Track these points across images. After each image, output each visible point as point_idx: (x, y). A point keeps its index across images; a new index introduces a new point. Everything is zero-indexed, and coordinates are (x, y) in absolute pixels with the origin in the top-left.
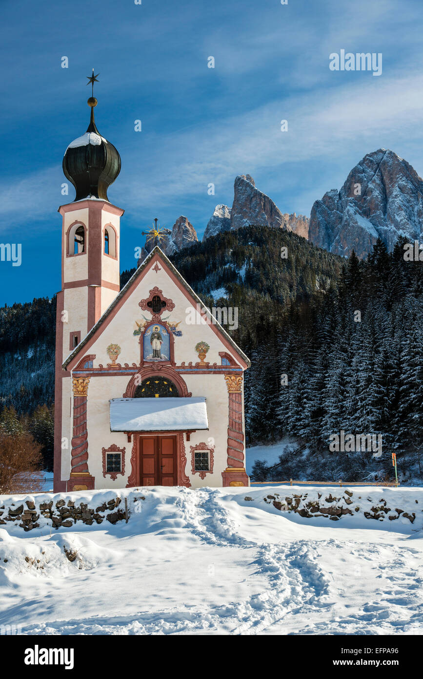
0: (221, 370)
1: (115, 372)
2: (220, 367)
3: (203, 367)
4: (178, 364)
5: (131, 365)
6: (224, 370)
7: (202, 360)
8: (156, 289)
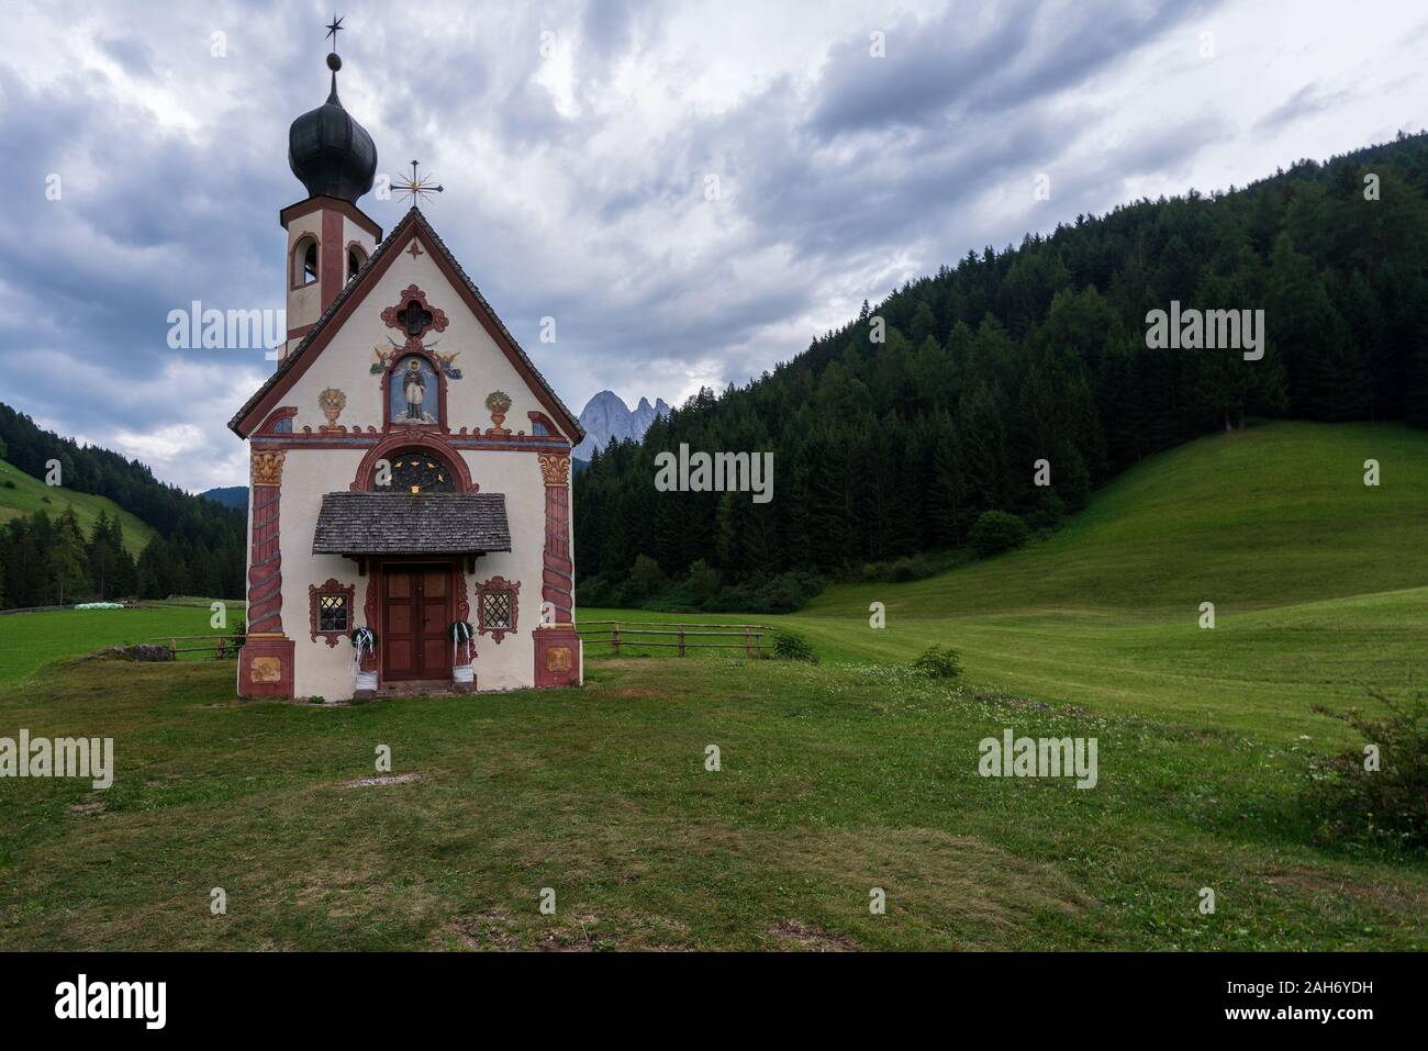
0: (531, 444)
1: (335, 441)
2: (530, 439)
3: (499, 438)
4: (455, 430)
5: (365, 430)
6: (536, 444)
7: (498, 424)
8: (413, 288)
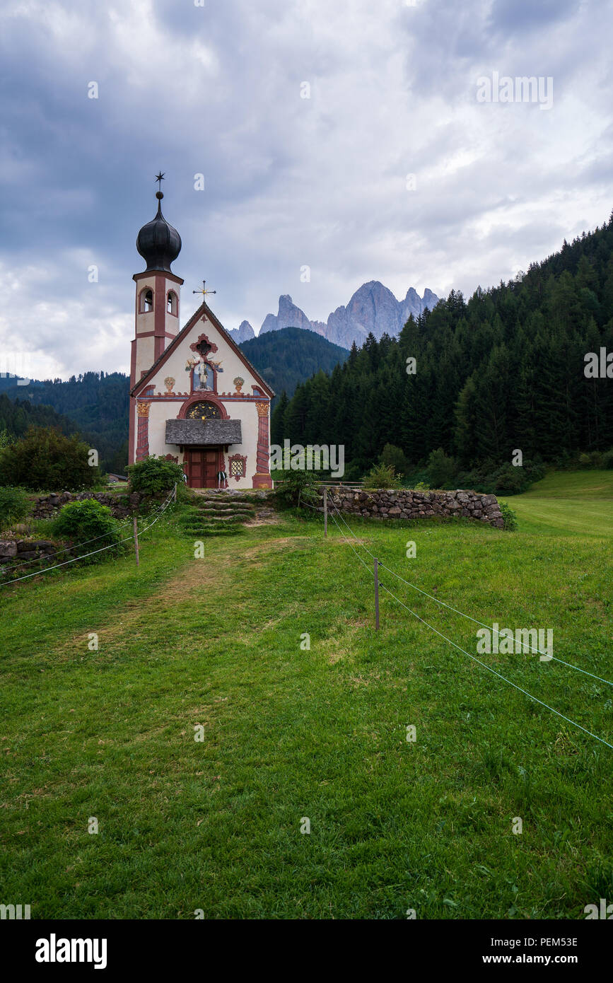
1: (171, 398)
2: (252, 397)
3: (239, 396)
4: (220, 394)
5: (183, 394)
6: (255, 399)
7: (239, 391)
8: (203, 335)
